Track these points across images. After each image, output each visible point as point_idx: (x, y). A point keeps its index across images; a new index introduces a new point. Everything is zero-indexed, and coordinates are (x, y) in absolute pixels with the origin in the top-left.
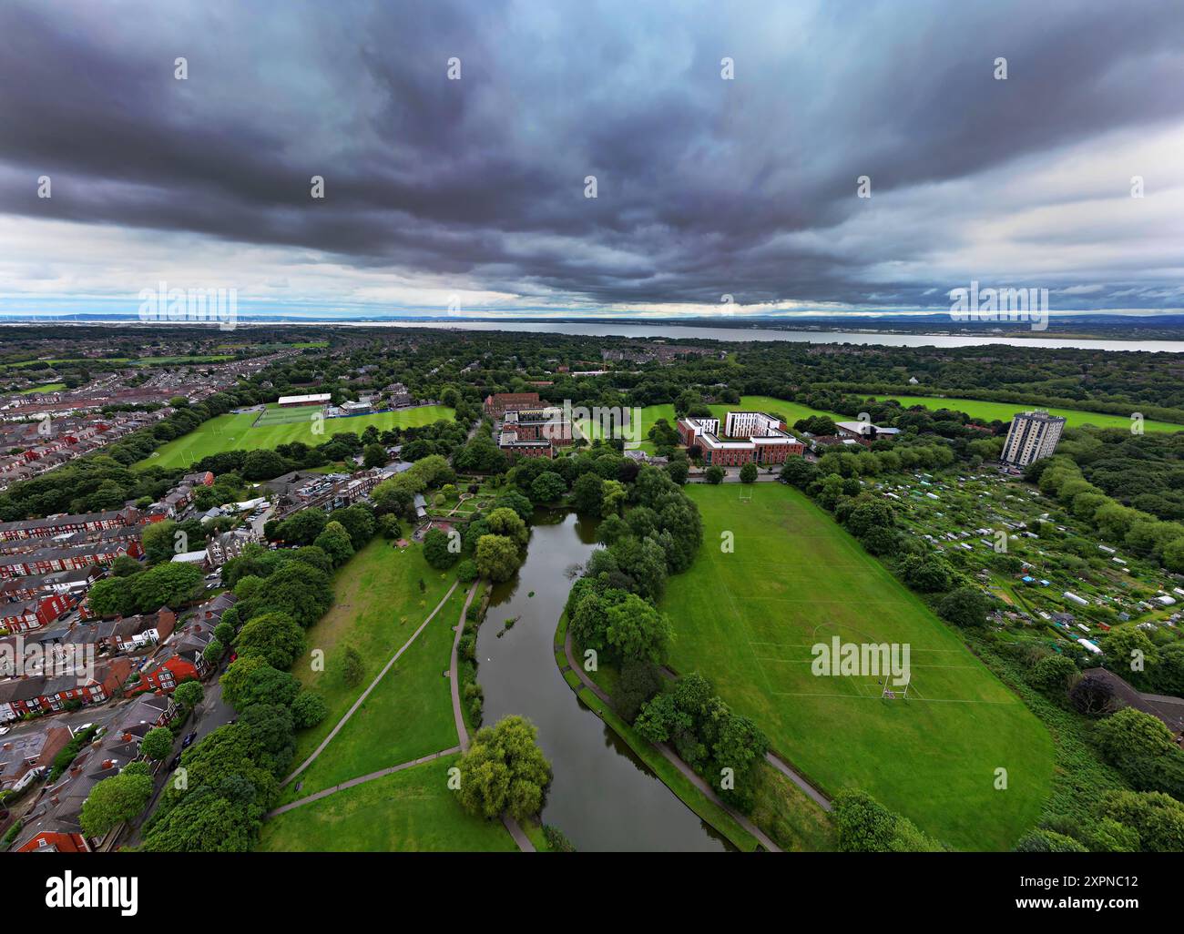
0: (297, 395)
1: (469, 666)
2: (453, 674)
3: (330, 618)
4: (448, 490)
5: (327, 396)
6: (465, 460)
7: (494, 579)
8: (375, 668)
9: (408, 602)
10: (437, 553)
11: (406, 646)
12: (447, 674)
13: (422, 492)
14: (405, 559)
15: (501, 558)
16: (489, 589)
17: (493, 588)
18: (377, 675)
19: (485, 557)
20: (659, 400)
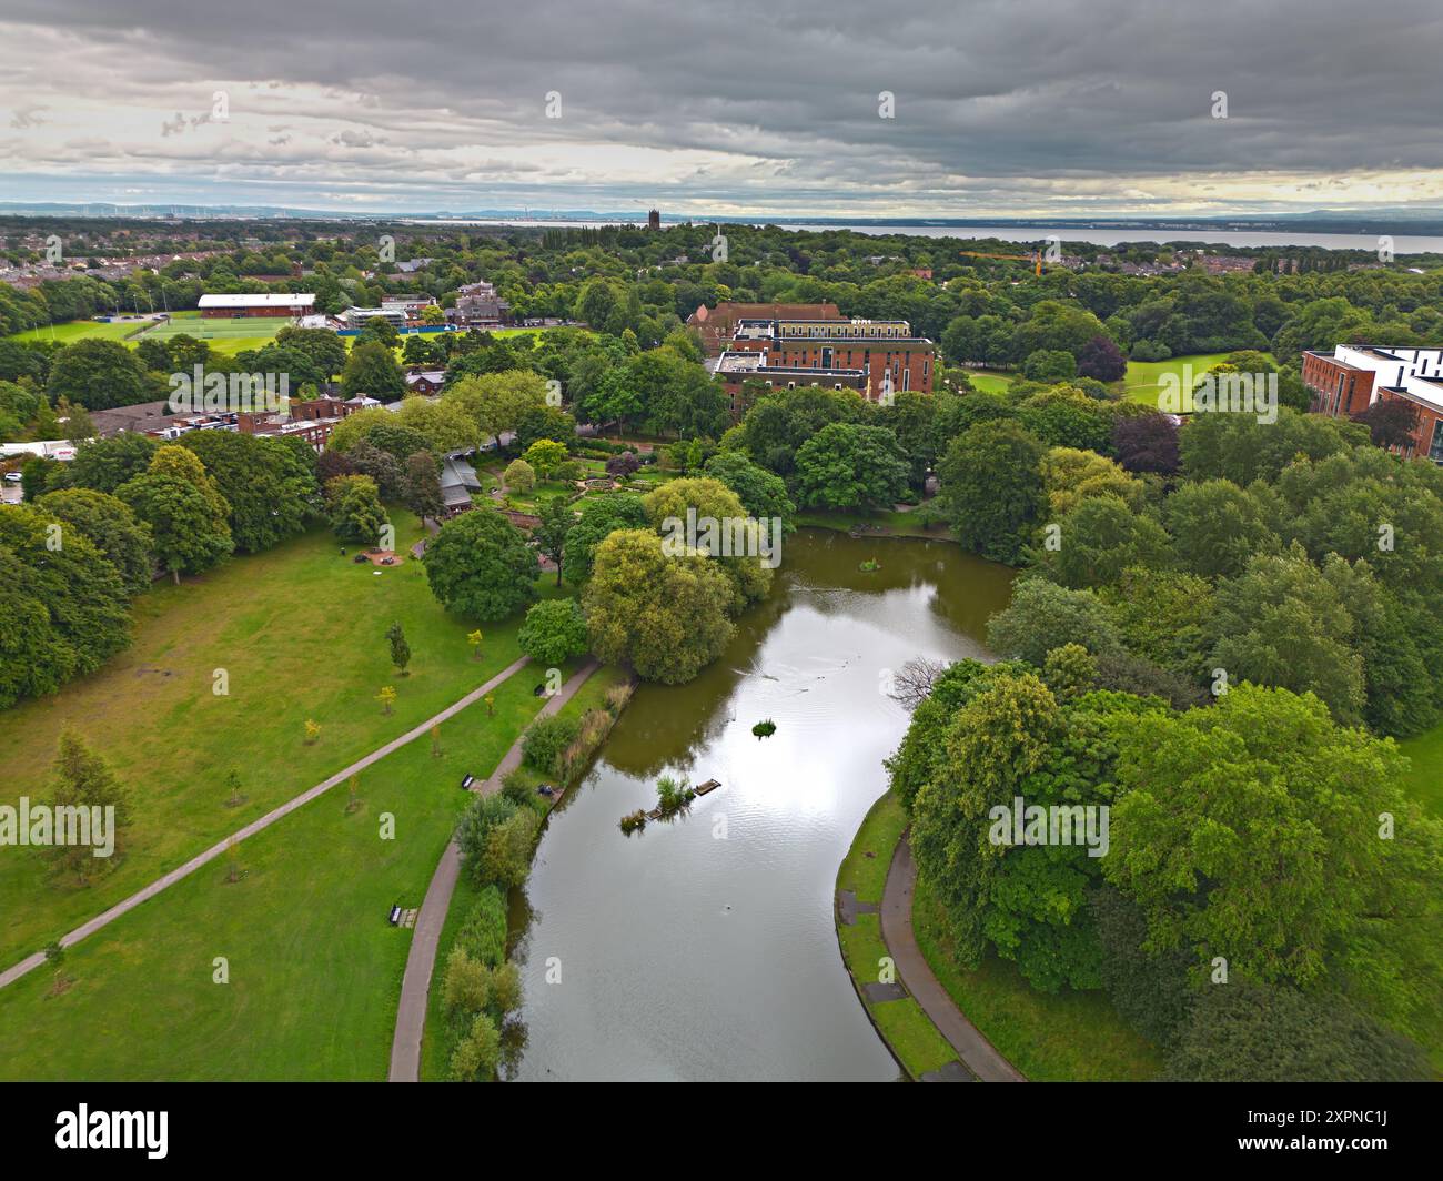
0: (245, 292)
1: (492, 903)
2: (427, 923)
3: (100, 695)
4: (547, 455)
5: (308, 299)
6: (606, 397)
7: (642, 670)
8: (165, 849)
9: (348, 691)
10: (463, 566)
11: (294, 804)
12: (405, 917)
13: (474, 460)
14: (379, 591)
15: (668, 599)
16: (621, 694)
17: (632, 697)
18: (165, 872)
19: (618, 589)
20: (1217, 340)
